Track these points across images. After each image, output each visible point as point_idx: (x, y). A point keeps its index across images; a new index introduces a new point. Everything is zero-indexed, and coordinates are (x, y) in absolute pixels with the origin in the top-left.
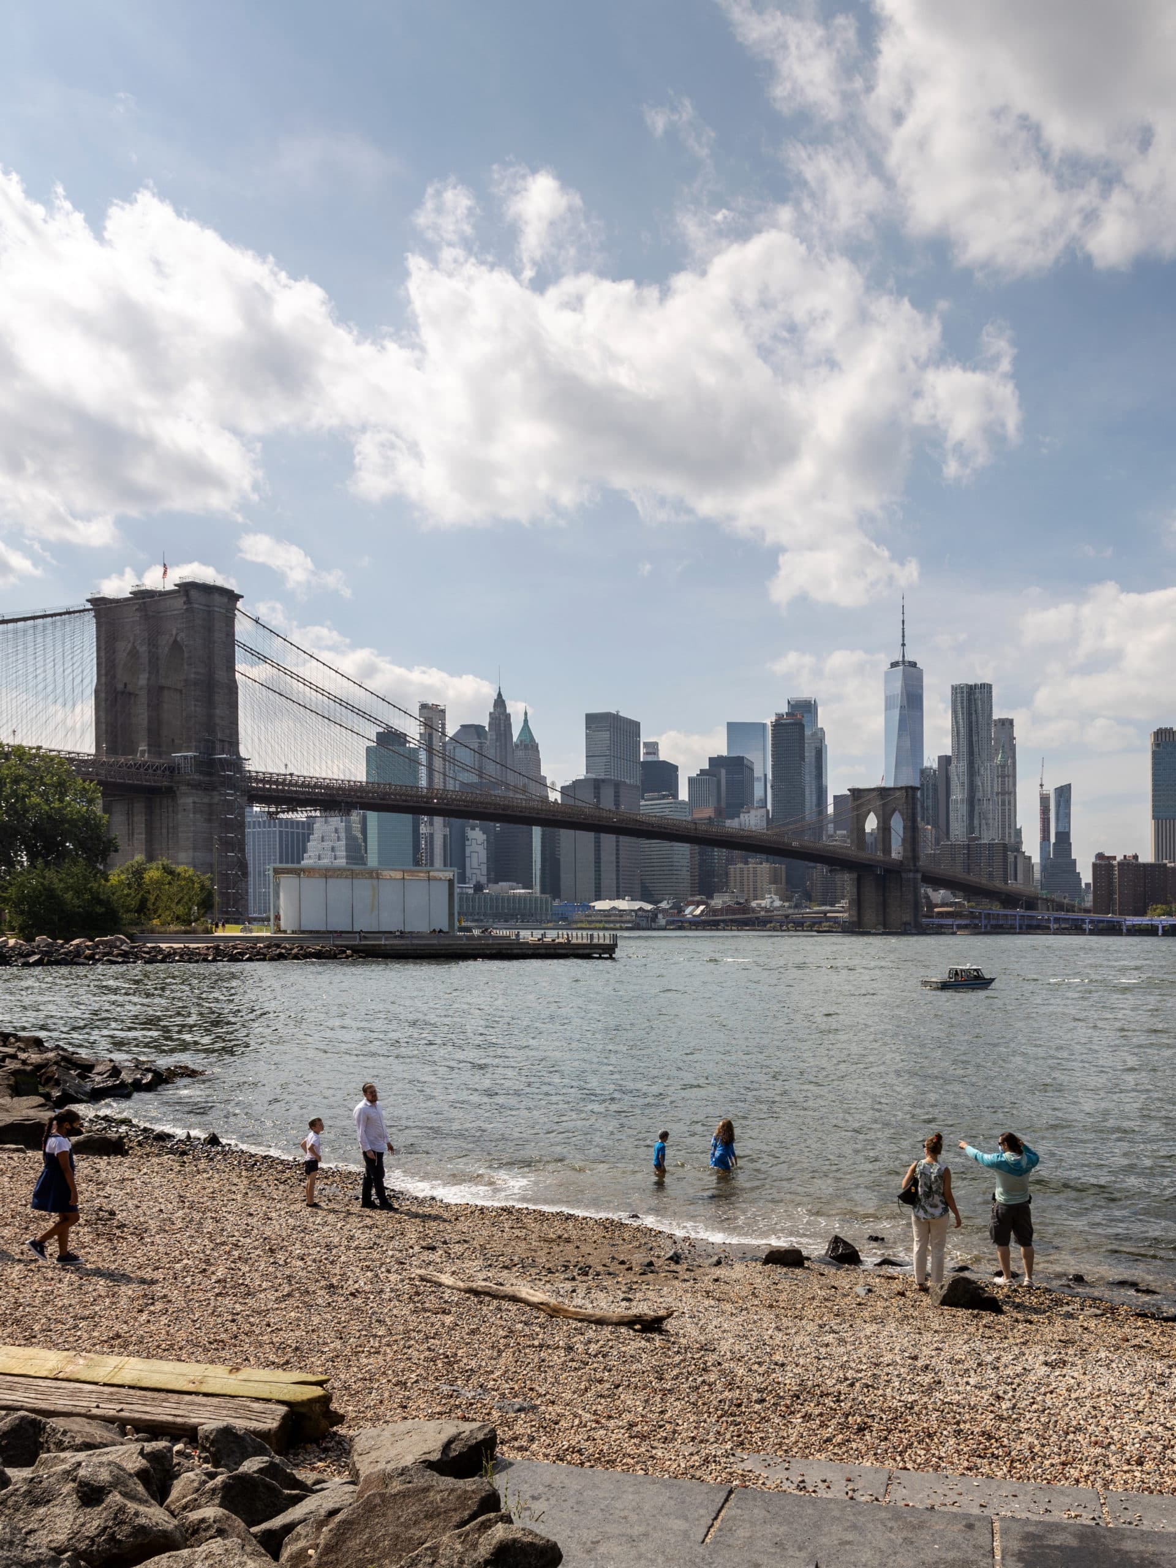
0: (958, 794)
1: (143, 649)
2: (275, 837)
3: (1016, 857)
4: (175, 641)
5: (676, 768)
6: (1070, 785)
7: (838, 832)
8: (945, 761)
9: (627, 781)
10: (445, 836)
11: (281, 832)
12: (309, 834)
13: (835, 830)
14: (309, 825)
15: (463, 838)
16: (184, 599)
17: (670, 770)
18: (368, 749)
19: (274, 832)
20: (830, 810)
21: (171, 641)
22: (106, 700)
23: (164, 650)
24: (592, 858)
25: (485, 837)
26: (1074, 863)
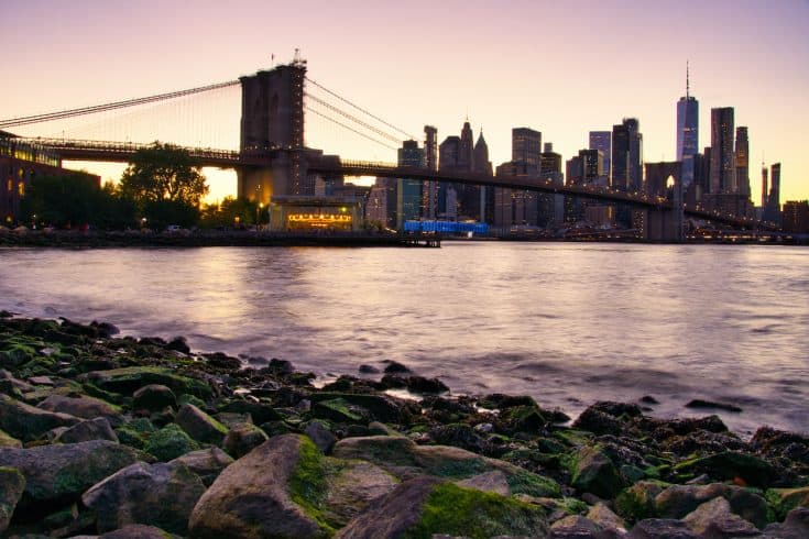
0: (714, 167)
1: (262, 100)
5: (560, 156)
6: (781, 163)
8: (707, 150)
15: (445, 194)
18: (400, 150)
22: (246, 126)
25: (456, 192)
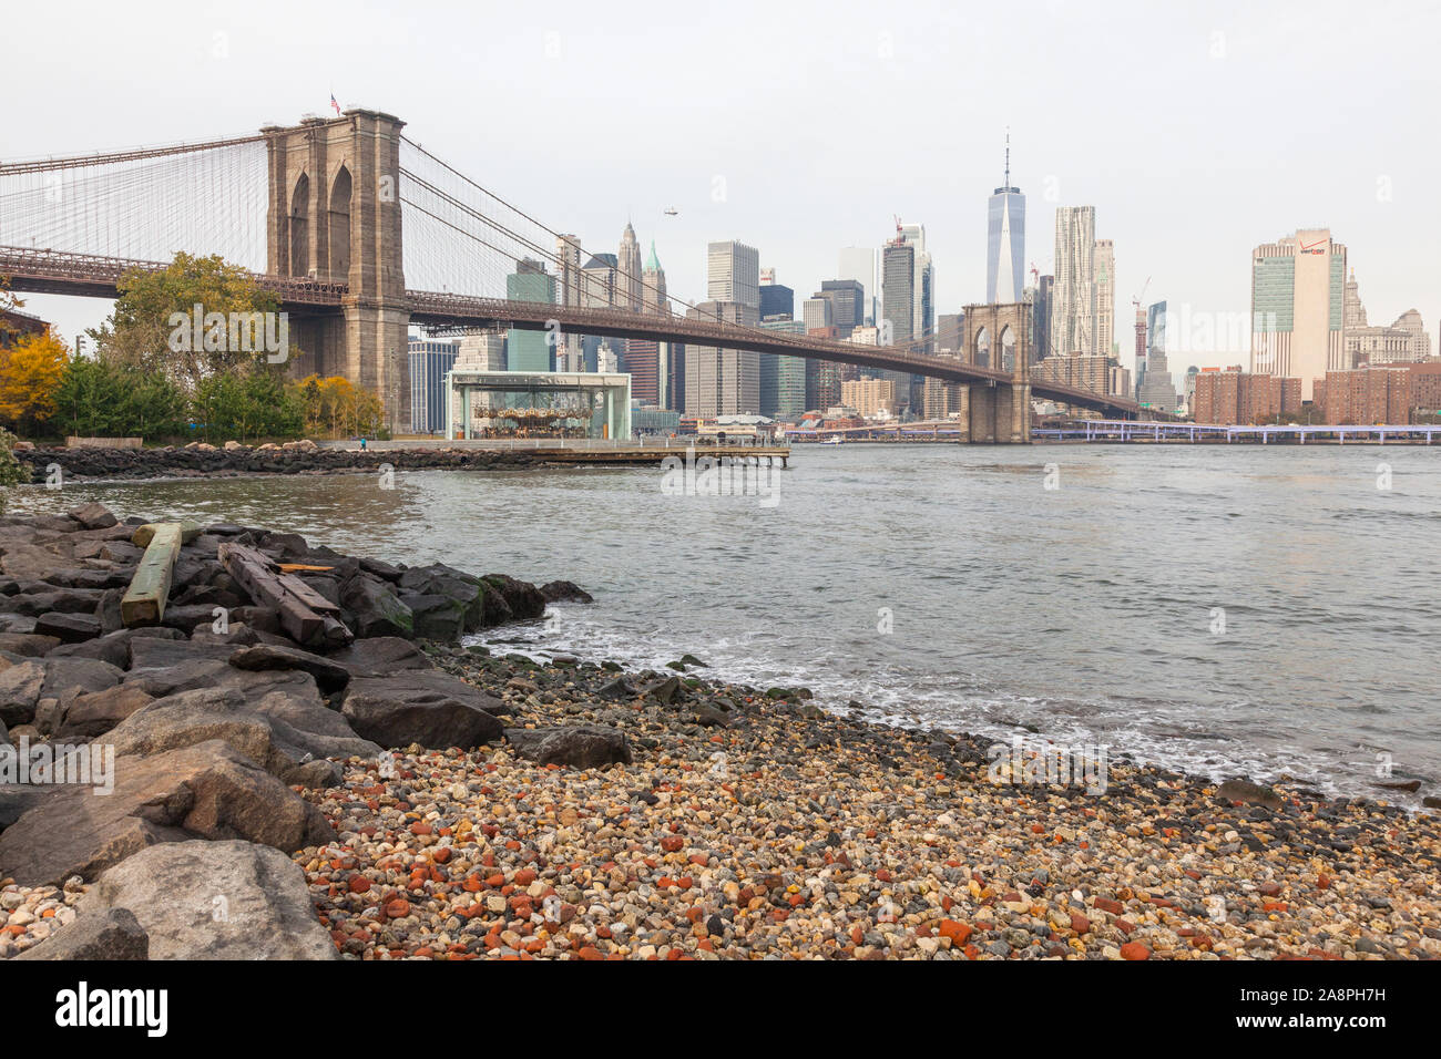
1: (313, 176)
2: (424, 360)
3: (1115, 371)
4: (343, 166)
5: (791, 292)
6: (1165, 302)
7: (944, 350)
8: (1047, 281)
9: (748, 304)
10: (580, 357)
11: (429, 355)
12: (455, 357)
13: (940, 348)
14: (455, 348)
15: (596, 359)
16: (351, 126)
17: (787, 294)
19: (423, 355)
20: (936, 330)
21: (339, 168)
22: (278, 225)
23: (331, 178)
24: (715, 376)
25: (615, 357)
26: (1169, 377)
